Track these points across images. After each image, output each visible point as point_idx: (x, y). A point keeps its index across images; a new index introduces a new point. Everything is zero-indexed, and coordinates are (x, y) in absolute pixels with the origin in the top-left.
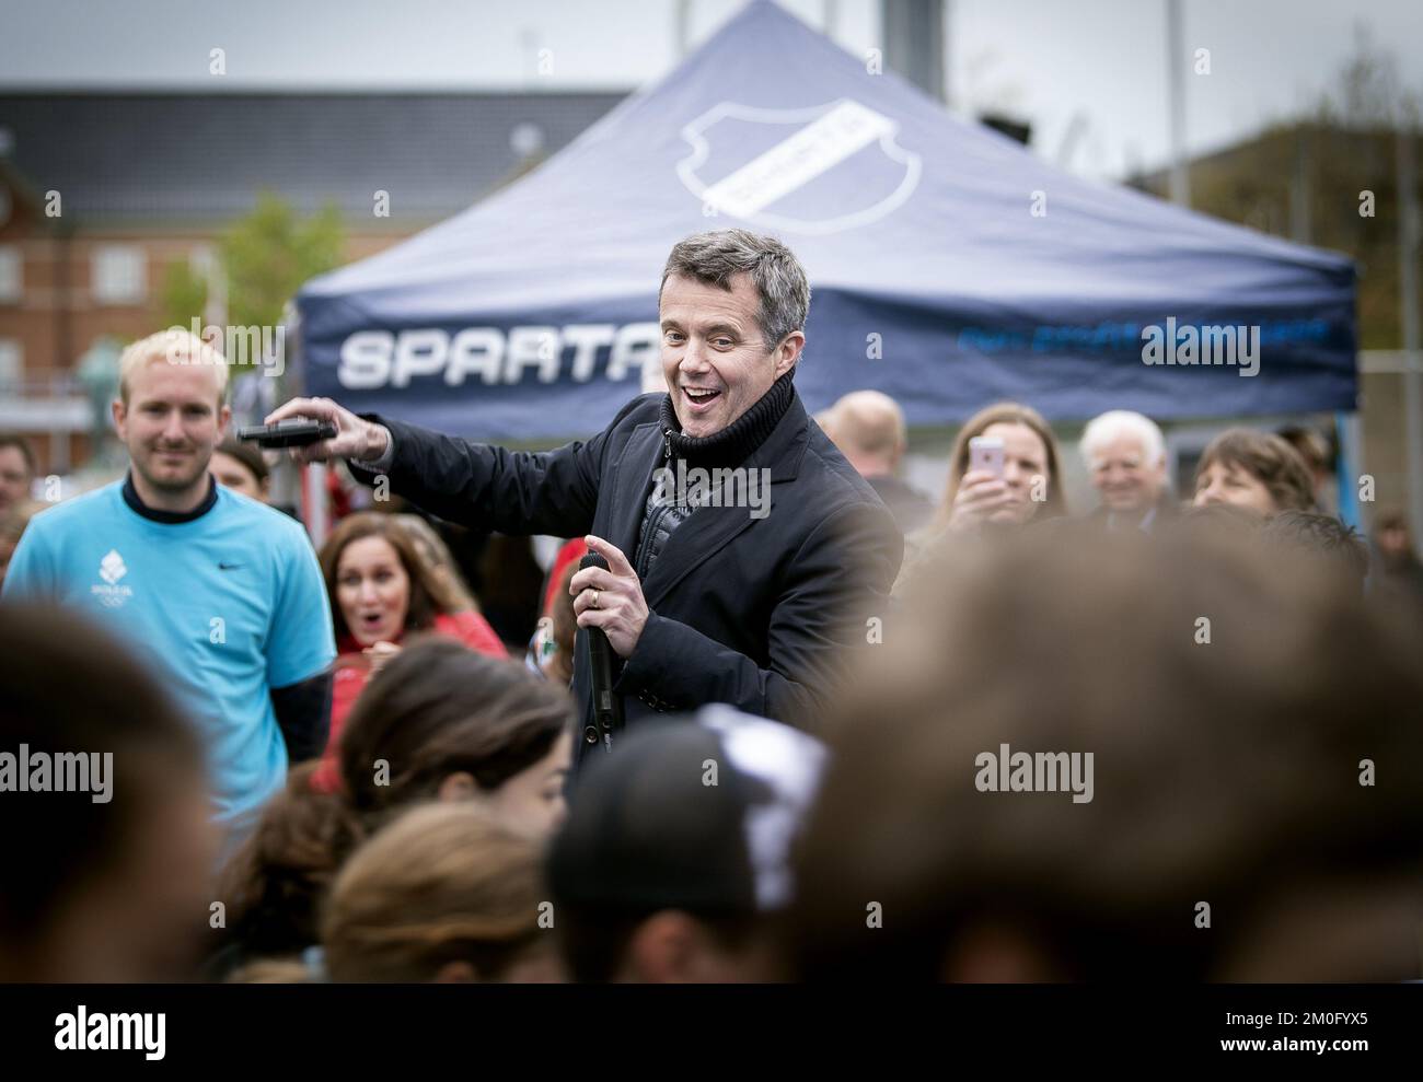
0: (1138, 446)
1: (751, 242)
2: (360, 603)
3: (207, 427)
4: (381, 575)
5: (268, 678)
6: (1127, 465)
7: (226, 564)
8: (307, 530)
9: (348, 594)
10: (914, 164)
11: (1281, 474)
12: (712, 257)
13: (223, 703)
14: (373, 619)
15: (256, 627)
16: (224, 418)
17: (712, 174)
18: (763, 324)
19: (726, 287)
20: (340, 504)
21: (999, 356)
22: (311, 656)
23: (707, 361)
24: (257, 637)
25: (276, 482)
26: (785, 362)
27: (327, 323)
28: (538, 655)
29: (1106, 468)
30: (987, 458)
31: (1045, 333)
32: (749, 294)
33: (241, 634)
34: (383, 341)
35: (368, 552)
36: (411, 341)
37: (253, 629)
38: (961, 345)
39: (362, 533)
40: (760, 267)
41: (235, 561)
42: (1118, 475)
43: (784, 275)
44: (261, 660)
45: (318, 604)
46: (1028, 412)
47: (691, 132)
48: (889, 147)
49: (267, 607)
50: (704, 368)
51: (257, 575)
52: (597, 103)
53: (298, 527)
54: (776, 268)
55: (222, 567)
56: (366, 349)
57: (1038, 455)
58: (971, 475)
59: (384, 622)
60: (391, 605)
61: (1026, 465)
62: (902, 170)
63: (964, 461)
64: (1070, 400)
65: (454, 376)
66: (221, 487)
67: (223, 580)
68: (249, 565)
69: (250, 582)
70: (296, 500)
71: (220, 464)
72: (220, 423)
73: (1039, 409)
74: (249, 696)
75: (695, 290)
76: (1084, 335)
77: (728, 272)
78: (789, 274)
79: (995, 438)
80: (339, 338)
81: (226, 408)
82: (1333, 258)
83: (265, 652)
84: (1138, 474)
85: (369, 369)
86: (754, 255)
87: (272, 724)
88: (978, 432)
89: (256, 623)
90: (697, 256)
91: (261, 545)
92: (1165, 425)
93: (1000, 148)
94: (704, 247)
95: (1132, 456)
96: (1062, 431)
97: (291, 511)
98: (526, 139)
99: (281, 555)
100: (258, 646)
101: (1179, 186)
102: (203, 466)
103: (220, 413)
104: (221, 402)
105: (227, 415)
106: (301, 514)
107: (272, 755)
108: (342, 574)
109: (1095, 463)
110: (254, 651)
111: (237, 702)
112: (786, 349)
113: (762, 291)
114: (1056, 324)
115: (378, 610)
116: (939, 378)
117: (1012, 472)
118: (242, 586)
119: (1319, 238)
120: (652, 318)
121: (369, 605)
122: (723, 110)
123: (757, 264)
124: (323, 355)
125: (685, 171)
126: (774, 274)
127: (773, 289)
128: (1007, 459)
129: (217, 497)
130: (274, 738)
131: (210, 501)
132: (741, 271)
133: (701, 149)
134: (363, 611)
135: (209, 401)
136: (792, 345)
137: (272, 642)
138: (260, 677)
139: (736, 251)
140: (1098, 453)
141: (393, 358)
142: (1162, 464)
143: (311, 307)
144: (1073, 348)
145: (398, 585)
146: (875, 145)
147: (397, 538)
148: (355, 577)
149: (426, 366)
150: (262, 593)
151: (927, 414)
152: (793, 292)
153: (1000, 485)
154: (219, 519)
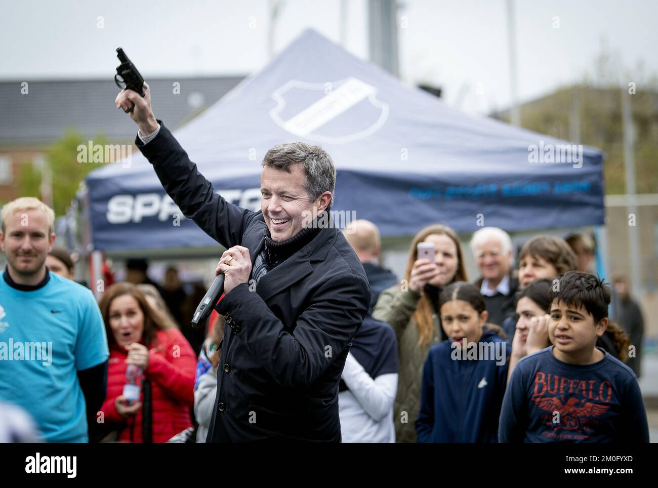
0: (498, 244)
1: (304, 148)
2: (121, 327)
3: (43, 243)
4: (130, 313)
5: (76, 366)
6: (493, 254)
7: (54, 310)
8: (94, 293)
9: (115, 323)
10: (385, 109)
11: (560, 259)
12: (282, 157)
13: (54, 378)
14: (127, 334)
15: (69, 341)
16: (52, 239)
17: (287, 115)
18: (308, 189)
19: (289, 171)
20: (109, 279)
21: (428, 201)
22: (97, 355)
23: (281, 206)
24: (70, 346)
25: (78, 270)
26: (322, 206)
27: (100, 191)
28: (207, 351)
29: (483, 256)
30: (426, 253)
31: (452, 190)
32: (301, 174)
33: (62, 344)
34: (128, 200)
35: (124, 302)
36: (142, 199)
37: (68, 342)
38: (410, 196)
39: (120, 293)
40: (307, 160)
41: (59, 309)
42: (488, 260)
43: (319, 164)
44: (72, 357)
45: (100, 329)
46: (447, 229)
47: (277, 95)
48: (374, 101)
49: (75, 331)
50: (278, 209)
51: (70, 316)
52: (230, 82)
53: (89, 292)
54: (315, 161)
55: (52, 312)
56: (120, 204)
57: (453, 250)
58: (418, 262)
59: (132, 336)
60: (135, 327)
61: (446, 255)
62: (379, 112)
63: (415, 255)
64: (464, 223)
65: (163, 216)
66: (51, 273)
67: (53, 318)
68: (66, 310)
69: (66, 319)
70: (87, 279)
71: (50, 261)
72: (50, 241)
73: (451, 226)
74: (67, 375)
75: (273, 173)
76: (470, 190)
77: (289, 163)
78: (321, 163)
79: (430, 243)
80: (107, 199)
81: (53, 234)
82: (593, 151)
83: (74, 353)
84: (499, 258)
85: (122, 214)
86: (303, 154)
87: (78, 388)
88: (422, 240)
89: (69, 339)
90: (275, 156)
91: (72, 301)
92: (511, 233)
93: (428, 99)
94: (279, 151)
95: (495, 250)
96: (462, 237)
97: (84, 284)
98: (195, 100)
99: (81, 306)
100: (71, 350)
101: (515, 117)
102: (42, 263)
103: (50, 237)
104: (50, 231)
105: (54, 237)
106: (89, 285)
107: (78, 403)
108: (111, 313)
109: (477, 253)
110: (69, 353)
111: (60, 378)
112: (322, 200)
113: (307, 172)
114: (457, 185)
115: (129, 330)
116: (400, 213)
117: (439, 258)
118: (62, 321)
119: (584, 141)
120: (257, 186)
121: (125, 328)
122: (291, 84)
123: (305, 159)
124: (99, 207)
125: (274, 114)
126: (314, 163)
127: (312, 170)
128: (436, 252)
129: (50, 278)
130: (79, 395)
131: (46, 280)
132: (296, 163)
133: (281, 103)
134: (122, 331)
135: (44, 231)
136: (326, 198)
137: (78, 348)
138: (72, 366)
139: (295, 153)
140: (479, 247)
141: (133, 208)
142: (510, 253)
143: (93, 184)
144: (465, 197)
145: (139, 318)
146: (366, 100)
147: (138, 295)
148: (118, 315)
149: (149, 212)
150: (71, 323)
151: (392, 231)
152: (324, 172)
153: (433, 266)
154: (51, 288)
